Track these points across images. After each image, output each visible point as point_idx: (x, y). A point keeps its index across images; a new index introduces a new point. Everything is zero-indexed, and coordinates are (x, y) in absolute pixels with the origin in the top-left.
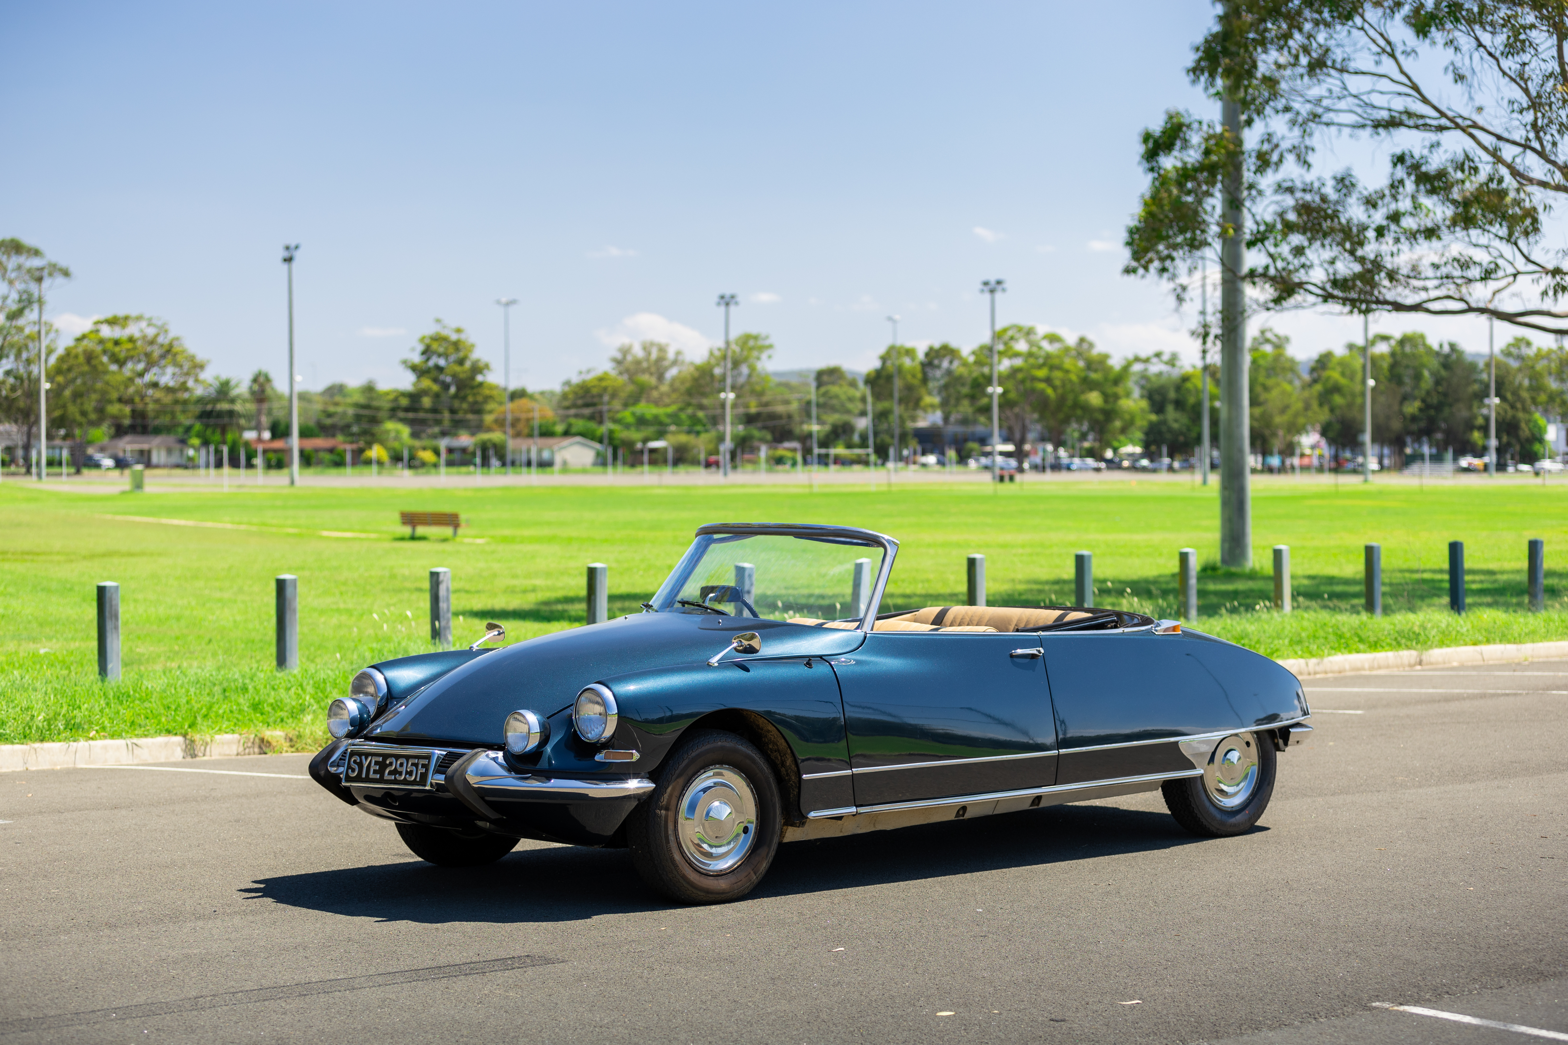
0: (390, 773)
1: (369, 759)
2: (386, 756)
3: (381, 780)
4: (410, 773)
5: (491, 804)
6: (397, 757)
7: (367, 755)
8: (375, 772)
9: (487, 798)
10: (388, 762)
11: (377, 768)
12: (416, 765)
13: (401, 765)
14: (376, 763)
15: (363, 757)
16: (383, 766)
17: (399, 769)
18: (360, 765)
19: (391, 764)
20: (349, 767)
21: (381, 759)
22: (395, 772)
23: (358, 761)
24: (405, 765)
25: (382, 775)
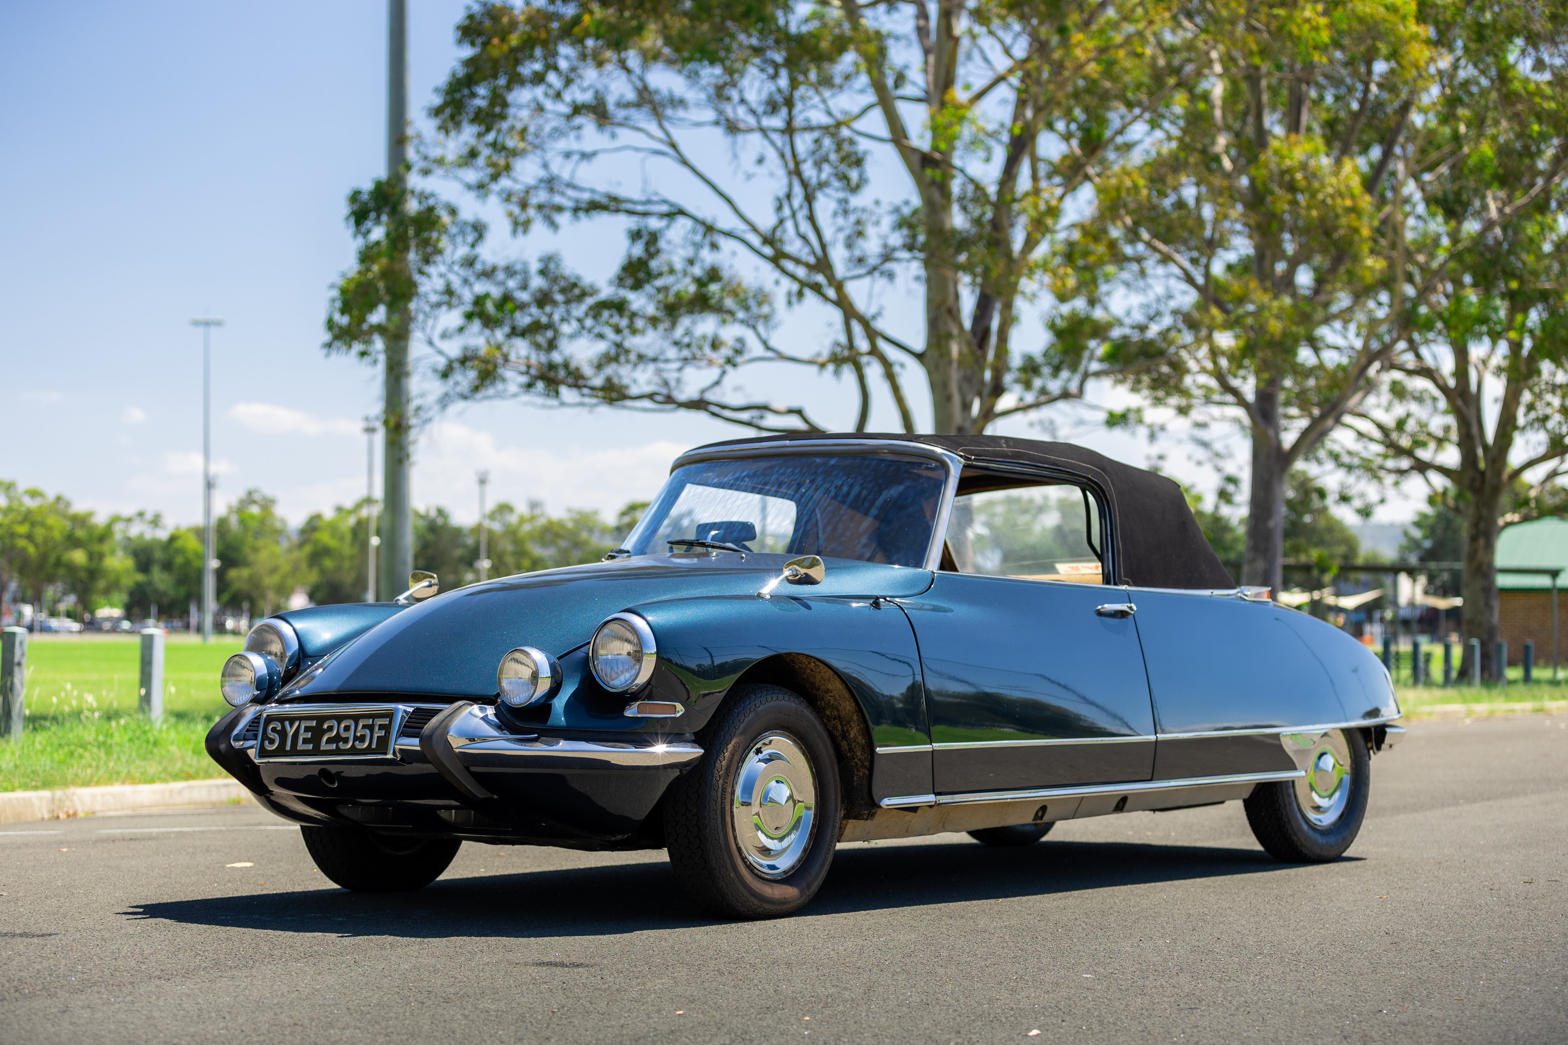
0: (329, 741)
1: (297, 724)
2: (321, 719)
3: (316, 751)
4: (362, 739)
5: (477, 776)
6: (340, 718)
7: (292, 720)
8: (305, 741)
9: (473, 769)
10: (325, 726)
11: (309, 735)
12: (371, 728)
13: (347, 728)
14: (307, 729)
15: (287, 723)
16: (317, 733)
17: (344, 735)
18: (283, 734)
19: (330, 729)
20: (265, 737)
21: (314, 723)
22: (337, 739)
23: (279, 728)
24: (353, 728)
25: (317, 744)
